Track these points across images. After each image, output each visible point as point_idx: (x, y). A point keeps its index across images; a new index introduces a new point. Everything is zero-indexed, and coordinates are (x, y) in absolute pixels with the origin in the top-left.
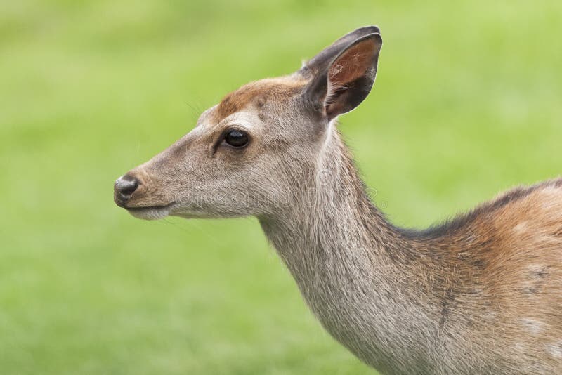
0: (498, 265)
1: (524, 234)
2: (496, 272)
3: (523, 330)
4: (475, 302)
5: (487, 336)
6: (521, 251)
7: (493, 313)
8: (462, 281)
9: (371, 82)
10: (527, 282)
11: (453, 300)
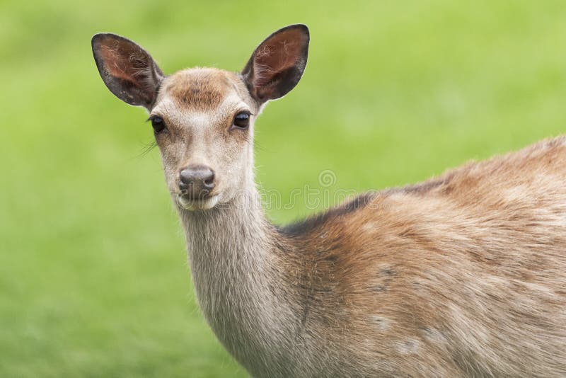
0: (349, 263)
1: (374, 234)
2: (348, 269)
3: (372, 327)
4: (330, 299)
5: (340, 333)
6: (372, 250)
7: (345, 310)
8: (320, 279)
9: (300, 74)
10: (377, 280)
11: (313, 299)
